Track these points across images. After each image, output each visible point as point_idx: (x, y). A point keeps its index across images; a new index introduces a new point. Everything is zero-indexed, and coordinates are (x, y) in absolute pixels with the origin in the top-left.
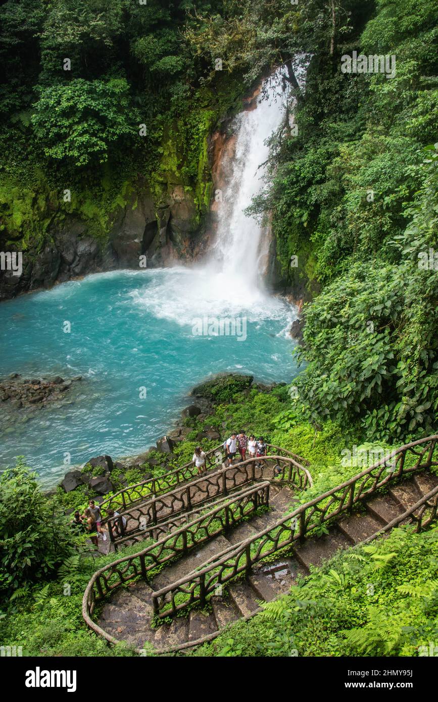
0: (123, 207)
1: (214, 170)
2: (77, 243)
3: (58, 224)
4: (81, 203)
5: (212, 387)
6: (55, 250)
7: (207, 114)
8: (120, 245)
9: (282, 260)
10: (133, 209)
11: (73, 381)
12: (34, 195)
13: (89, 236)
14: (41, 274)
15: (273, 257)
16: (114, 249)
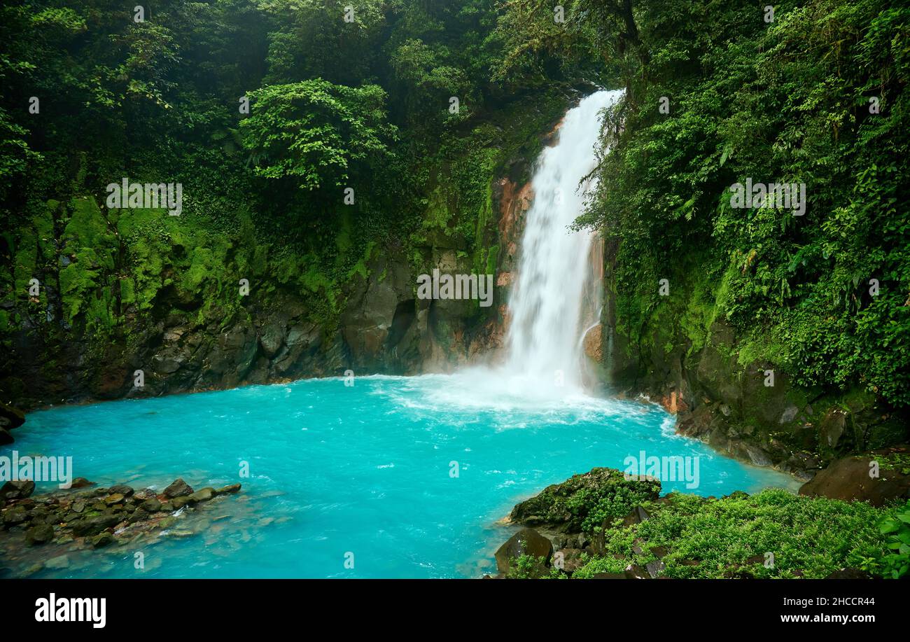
0: (365, 277)
1: (501, 228)
2: (289, 329)
3: (263, 297)
4: (302, 269)
5: (568, 495)
6: (251, 331)
7: (492, 153)
8: (356, 334)
9: (626, 331)
10: (380, 280)
11: (214, 494)
12: (230, 245)
13: (309, 321)
14: (220, 364)
15: (609, 330)
16: (345, 340)
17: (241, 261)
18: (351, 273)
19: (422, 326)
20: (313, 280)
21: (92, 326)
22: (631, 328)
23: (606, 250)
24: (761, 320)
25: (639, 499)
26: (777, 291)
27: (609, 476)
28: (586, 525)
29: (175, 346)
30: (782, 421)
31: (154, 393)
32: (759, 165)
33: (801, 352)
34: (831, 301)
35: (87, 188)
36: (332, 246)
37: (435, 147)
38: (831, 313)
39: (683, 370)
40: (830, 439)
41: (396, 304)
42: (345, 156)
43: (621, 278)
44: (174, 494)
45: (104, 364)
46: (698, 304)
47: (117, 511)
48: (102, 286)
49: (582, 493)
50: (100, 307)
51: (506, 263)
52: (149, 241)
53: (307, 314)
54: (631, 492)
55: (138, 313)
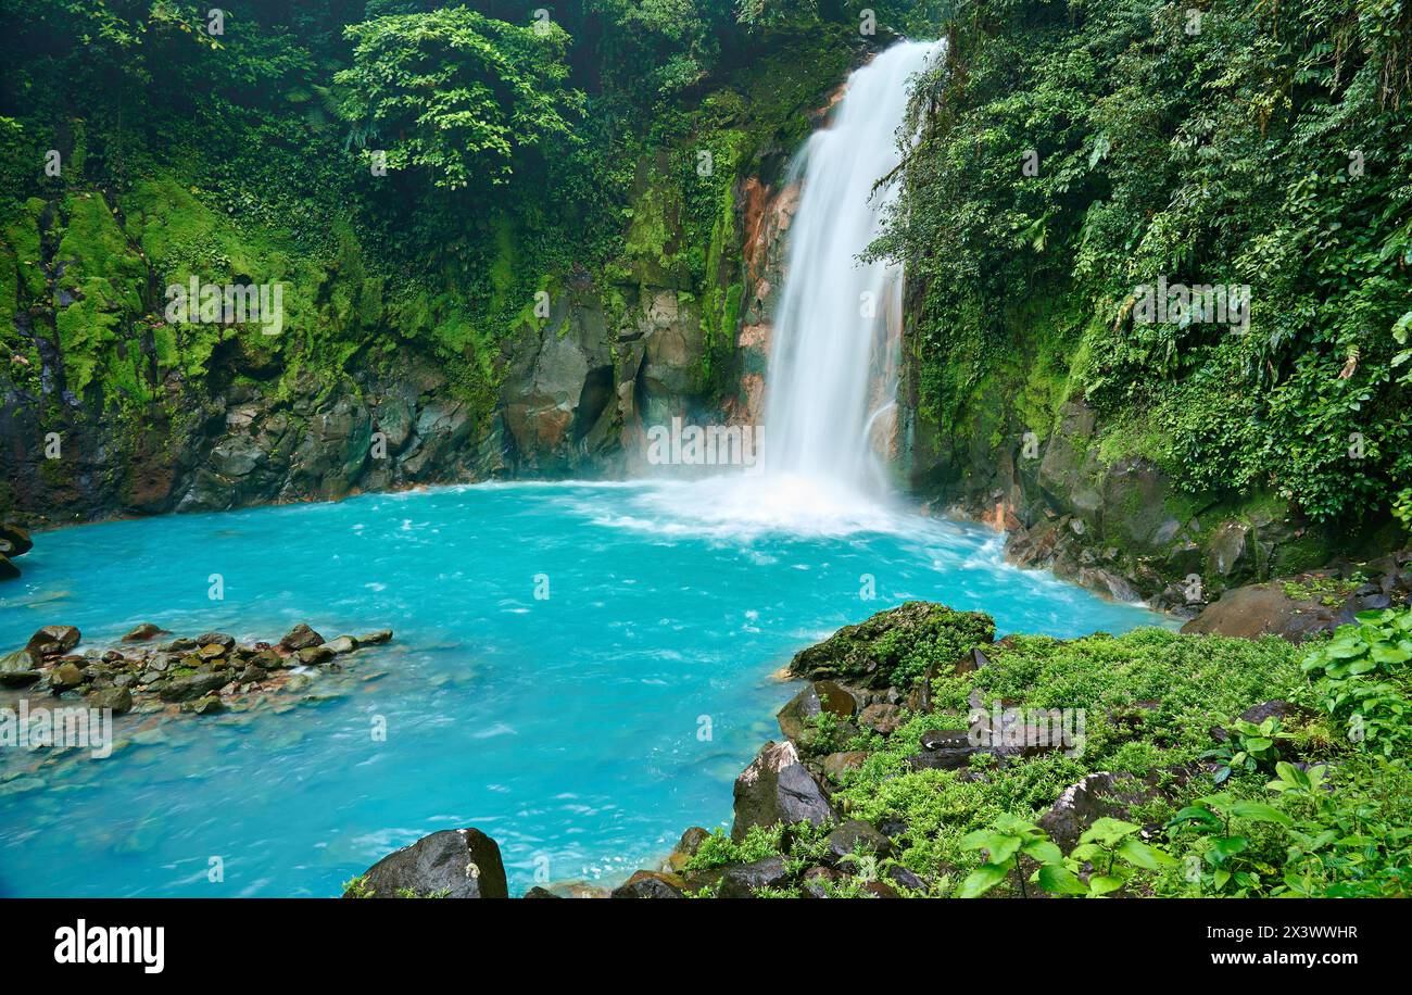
0: (537, 330)
1: (746, 257)
2: (419, 409)
3: (377, 360)
4: (437, 316)
5: (872, 638)
6: (362, 412)
7: (733, 138)
8: (524, 417)
9: (934, 416)
10: (559, 335)
11: (356, 644)
12: (324, 277)
13: (450, 396)
14: (318, 462)
15: (909, 413)
16: (507, 428)
17: (342, 303)
18: (515, 324)
19: (625, 406)
20: (455, 334)
21: (113, 402)
22: (942, 409)
23: (907, 293)
24: (1135, 399)
25: (969, 641)
26: (1160, 357)
27: (929, 613)
28: (898, 677)
29: (246, 434)
30: (1156, 541)
31: (219, 504)
32: (1147, 168)
33: (1190, 444)
34: (1237, 371)
35: (90, 180)
36: (485, 281)
37: (644, 125)
38: (1236, 388)
39: (1016, 471)
40: (1221, 564)
41: (586, 371)
42: (506, 137)
43: (930, 337)
44: (295, 645)
45: (138, 460)
46: (1043, 376)
47: (218, 669)
48: (126, 339)
49: (891, 635)
50: (125, 372)
51: (752, 312)
52: (196, 268)
53: (447, 387)
54: (958, 633)
55: (185, 382)
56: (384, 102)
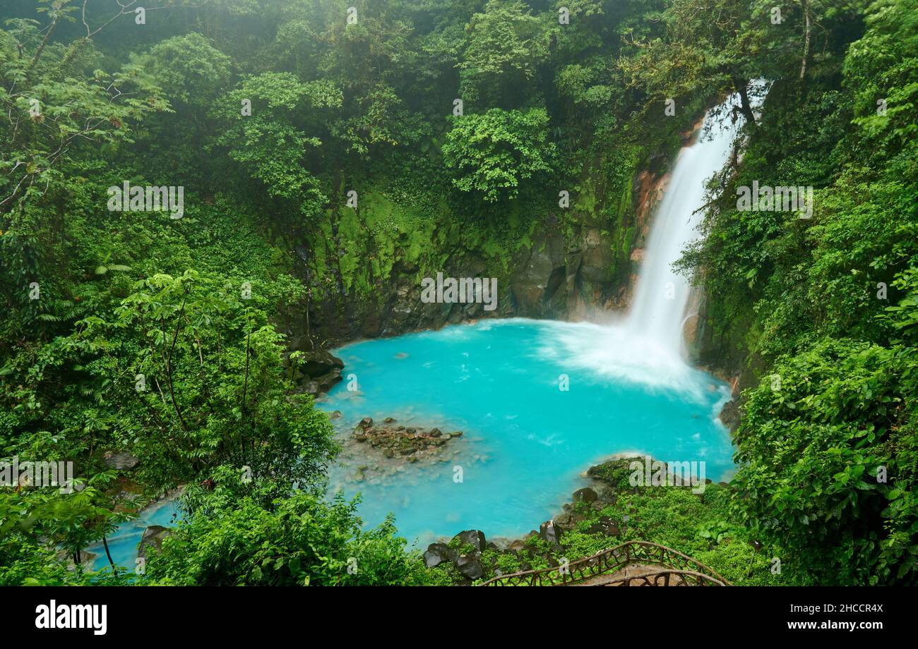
0: (529, 247)
1: (638, 214)
4: (483, 239)
5: (614, 469)
7: (636, 150)
8: (521, 290)
9: (715, 325)
10: (540, 251)
11: (452, 436)
12: (435, 227)
16: (513, 294)
17: (442, 237)
18: (519, 246)
19: (570, 288)
20: (492, 248)
21: (359, 292)
22: (718, 324)
29: (405, 301)
36: (505, 224)
41: (551, 270)
44: (434, 435)
45: (368, 316)
48: (362, 267)
49: (619, 471)
51: (640, 241)
52: (386, 233)
53: (487, 271)
55: (383, 282)
56: (463, 161)
